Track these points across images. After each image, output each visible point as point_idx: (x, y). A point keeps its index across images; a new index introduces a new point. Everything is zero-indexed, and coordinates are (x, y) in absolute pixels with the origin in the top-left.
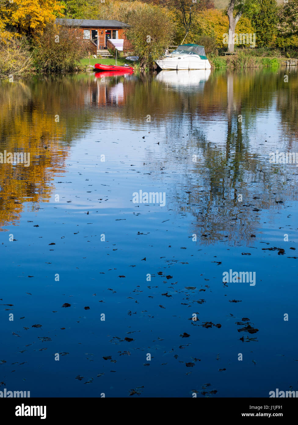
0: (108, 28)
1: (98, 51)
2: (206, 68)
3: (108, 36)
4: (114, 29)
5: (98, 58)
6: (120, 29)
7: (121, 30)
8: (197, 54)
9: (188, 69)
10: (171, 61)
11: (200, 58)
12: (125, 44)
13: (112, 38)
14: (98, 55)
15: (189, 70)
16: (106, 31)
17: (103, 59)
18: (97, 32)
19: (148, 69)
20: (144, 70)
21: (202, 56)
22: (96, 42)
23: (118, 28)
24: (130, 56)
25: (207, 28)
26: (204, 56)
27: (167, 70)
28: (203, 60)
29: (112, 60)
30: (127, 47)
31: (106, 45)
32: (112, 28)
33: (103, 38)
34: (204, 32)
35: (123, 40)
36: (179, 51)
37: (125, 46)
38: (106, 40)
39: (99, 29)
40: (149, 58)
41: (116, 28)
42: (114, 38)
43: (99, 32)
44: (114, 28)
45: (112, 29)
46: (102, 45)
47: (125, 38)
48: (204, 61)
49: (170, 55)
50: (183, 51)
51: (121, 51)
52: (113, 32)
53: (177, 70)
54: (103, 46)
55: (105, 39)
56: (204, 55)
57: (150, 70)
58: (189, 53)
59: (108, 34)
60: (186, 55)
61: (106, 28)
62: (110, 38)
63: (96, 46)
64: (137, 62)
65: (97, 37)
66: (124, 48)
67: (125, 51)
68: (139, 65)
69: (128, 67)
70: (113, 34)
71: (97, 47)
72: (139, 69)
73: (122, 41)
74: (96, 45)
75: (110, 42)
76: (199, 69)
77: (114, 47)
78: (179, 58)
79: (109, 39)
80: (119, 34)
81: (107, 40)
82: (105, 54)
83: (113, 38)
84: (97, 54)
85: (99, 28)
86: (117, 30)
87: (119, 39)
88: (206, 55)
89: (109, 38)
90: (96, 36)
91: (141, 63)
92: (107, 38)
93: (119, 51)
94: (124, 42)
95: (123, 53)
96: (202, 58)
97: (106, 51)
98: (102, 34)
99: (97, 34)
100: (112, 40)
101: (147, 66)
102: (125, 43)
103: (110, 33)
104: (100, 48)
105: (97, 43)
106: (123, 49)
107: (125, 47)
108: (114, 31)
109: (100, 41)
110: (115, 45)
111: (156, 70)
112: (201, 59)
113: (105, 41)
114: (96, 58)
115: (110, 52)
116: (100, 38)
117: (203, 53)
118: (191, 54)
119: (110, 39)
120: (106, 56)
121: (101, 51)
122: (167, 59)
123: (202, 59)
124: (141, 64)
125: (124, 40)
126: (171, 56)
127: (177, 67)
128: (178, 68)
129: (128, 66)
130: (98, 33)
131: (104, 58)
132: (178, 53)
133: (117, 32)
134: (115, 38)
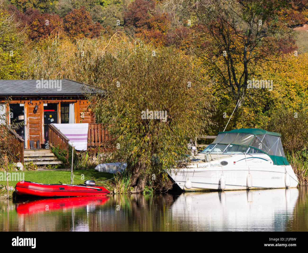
0: (51, 99)
1: (26, 153)
2: (287, 185)
3: (51, 116)
4: (64, 101)
5: (27, 169)
6: (78, 101)
7: (82, 102)
8: (265, 153)
9: (245, 188)
10: (205, 169)
11: (272, 162)
12: (93, 135)
13: (60, 120)
14: (27, 164)
15: (248, 190)
16: (46, 105)
17: (38, 172)
18: (23, 108)
19: (152, 192)
20: (142, 193)
21: (277, 157)
22: (20, 130)
23: (73, 98)
24: (104, 162)
25: (286, 99)
26: (281, 157)
27: (196, 191)
28: (280, 166)
29: (64, 173)
30: (96, 143)
31: (47, 138)
32: (58, 99)
33: (38, 123)
34: (279, 106)
35: (87, 125)
36: (222, 146)
37: (93, 139)
38: (45, 126)
39: (27, 102)
40: (152, 164)
41: (69, 98)
42: (65, 121)
43: (29, 109)
44: (65, 98)
45: (60, 101)
46: (36, 138)
47: (92, 120)
48: (281, 168)
49: (201, 156)
50: (231, 146)
51: (83, 151)
52: (63, 108)
53: (220, 191)
54: (39, 141)
55: (43, 124)
56: (281, 154)
57: (157, 192)
58: (246, 151)
59: (50, 113)
60: (238, 156)
61: (44, 99)
62: (56, 122)
63: (21, 141)
64: (123, 175)
65: (23, 120)
66: (90, 145)
67: (93, 151)
68: (128, 182)
69: (97, 186)
70: (61, 113)
71: (24, 142)
72: (129, 190)
73: (84, 128)
74: (21, 138)
75: (56, 132)
76: (270, 189)
77: (67, 141)
78: (224, 163)
79: (51, 124)
80: (77, 111)
81: (47, 128)
82: (44, 161)
83: (63, 122)
84: (25, 159)
85: (28, 99)
86: (73, 103)
87: (77, 122)
88: (286, 154)
89: (53, 122)
90: (21, 118)
91: (133, 177)
92: (47, 121)
93: (79, 151)
94: (90, 131)
95: (87, 156)
96: (277, 161)
97: (47, 152)
98: (35, 111)
99: (23, 114)
100: (59, 126)
101: (148, 184)
102: (93, 132)
103: (56, 109)
104: (30, 145)
105: (24, 134)
106: (88, 147)
107: (93, 143)
108: (66, 106)
109: (30, 131)
110: (68, 137)
111: (170, 192)
112: (275, 163)
113: (43, 128)
114: (21, 169)
115: (56, 156)
116: (32, 123)
117: (278, 150)
118: (250, 152)
119: (55, 125)
120: (47, 165)
121: (33, 153)
122: (195, 166)
123: (278, 164)
124: (135, 180)
125: (90, 124)
126: (204, 159)
127: (220, 184)
128: (223, 187)
129: (94, 184)
130: (26, 111)
131: (41, 169)
132: (218, 150)
133: (72, 107)
134: (68, 122)
